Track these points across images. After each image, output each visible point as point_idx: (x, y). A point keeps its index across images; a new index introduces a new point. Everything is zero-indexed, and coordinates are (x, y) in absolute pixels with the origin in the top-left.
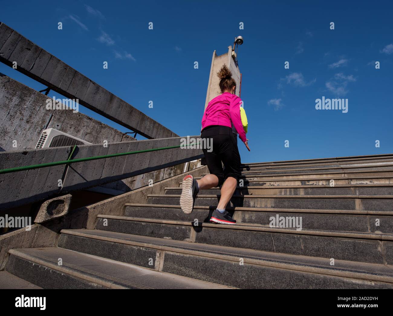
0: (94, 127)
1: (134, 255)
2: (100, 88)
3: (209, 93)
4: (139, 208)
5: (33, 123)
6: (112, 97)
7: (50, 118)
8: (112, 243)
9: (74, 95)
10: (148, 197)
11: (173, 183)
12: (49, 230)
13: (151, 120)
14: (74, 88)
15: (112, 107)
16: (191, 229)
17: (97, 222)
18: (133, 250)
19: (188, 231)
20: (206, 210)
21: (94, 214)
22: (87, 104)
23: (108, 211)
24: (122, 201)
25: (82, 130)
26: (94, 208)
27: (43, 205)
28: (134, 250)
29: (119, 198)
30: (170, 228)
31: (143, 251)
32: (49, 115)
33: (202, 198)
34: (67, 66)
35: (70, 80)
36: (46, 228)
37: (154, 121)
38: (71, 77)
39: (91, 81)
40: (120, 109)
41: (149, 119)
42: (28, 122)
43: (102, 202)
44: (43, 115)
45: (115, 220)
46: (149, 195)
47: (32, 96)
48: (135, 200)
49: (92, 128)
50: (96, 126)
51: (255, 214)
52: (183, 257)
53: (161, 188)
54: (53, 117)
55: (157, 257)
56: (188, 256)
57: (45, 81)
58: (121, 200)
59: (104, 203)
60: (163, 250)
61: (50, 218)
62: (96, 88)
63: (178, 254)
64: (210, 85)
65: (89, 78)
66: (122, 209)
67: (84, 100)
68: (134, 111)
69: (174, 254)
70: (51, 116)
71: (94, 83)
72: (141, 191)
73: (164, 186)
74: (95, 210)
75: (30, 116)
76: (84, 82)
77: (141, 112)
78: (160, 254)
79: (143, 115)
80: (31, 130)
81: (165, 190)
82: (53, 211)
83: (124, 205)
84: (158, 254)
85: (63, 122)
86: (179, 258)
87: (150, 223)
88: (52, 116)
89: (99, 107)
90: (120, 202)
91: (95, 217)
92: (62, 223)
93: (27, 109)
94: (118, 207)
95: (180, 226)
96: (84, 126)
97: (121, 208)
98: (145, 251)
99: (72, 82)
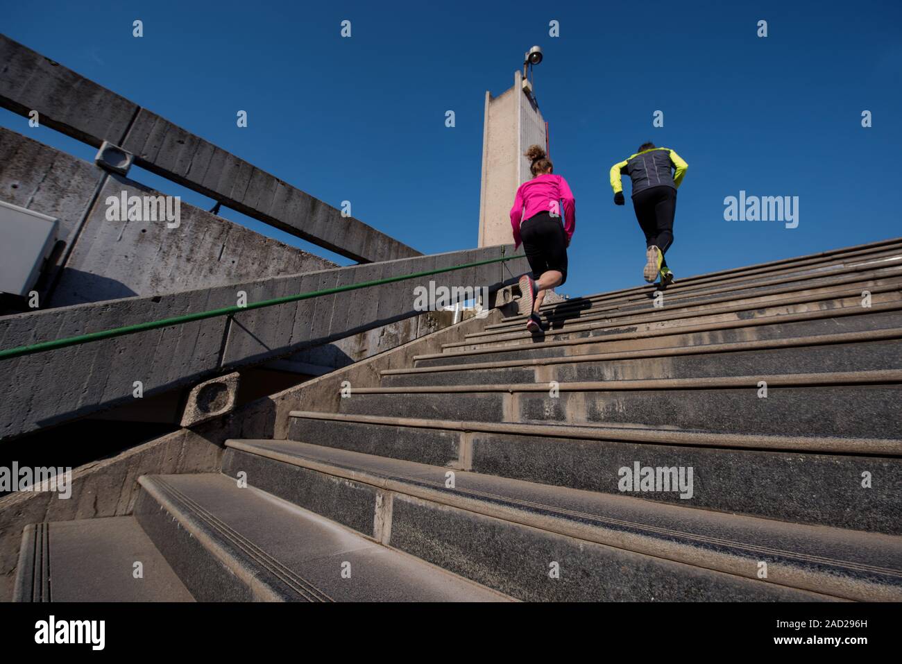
0: (290, 259)
1: (333, 498)
2: (294, 190)
3: (486, 172)
4: (363, 395)
5: (195, 261)
6: (314, 203)
7: (220, 250)
8: (298, 469)
9: (253, 207)
10: (382, 375)
11: (429, 346)
12: (205, 441)
13: (385, 237)
14: (252, 196)
15: (316, 221)
16: (459, 437)
17: (289, 426)
18: (331, 485)
19: (453, 443)
20: (494, 393)
21: (283, 410)
22: (276, 220)
23: (309, 405)
24: (334, 385)
25: (271, 266)
26: (283, 399)
27: (191, 393)
28: (334, 486)
29: (327, 379)
30: (414, 436)
31: (350, 488)
32: (219, 246)
33: (486, 371)
34: (239, 160)
35: (247, 182)
36: (200, 437)
37: (390, 238)
38: (247, 177)
39: (278, 180)
40: (329, 224)
41: (380, 236)
42: (188, 260)
43: (297, 387)
44: (209, 247)
45: (317, 421)
46: (383, 372)
47: (192, 216)
48: (358, 381)
49: (286, 260)
50: (293, 257)
51: (623, 399)
52: (434, 511)
53: (406, 357)
54: (225, 248)
55: (377, 506)
56: (446, 509)
57: (209, 190)
58: (331, 382)
59: (301, 389)
60: (389, 490)
61: (202, 418)
62: (286, 192)
63: (423, 503)
64: (487, 156)
65: (275, 176)
66: (334, 400)
67: (270, 215)
68: (353, 223)
69: (413, 503)
70: (221, 246)
71: (283, 184)
72: (368, 365)
73: (412, 354)
74: (285, 402)
75: (192, 250)
76: (267, 183)
77: (365, 225)
78: (383, 499)
79: (370, 230)
80: (194, 272)
81: (414, 361)
82: (210, 405)
83: (337, 393)
84: (379, 500)
85: (240, 255)
86: (426, 515)
87: (376, 426)
88: (224, 246)
89: (295, 223)
90: (330, 387)
91: (286, 417)
92: (226, 427)
93: (186, 239)
94: (327, 395)
95: (436, 430)
96: (274, 259)
97: (332, 398)
98: (355, 490)
99: (250, 186)
